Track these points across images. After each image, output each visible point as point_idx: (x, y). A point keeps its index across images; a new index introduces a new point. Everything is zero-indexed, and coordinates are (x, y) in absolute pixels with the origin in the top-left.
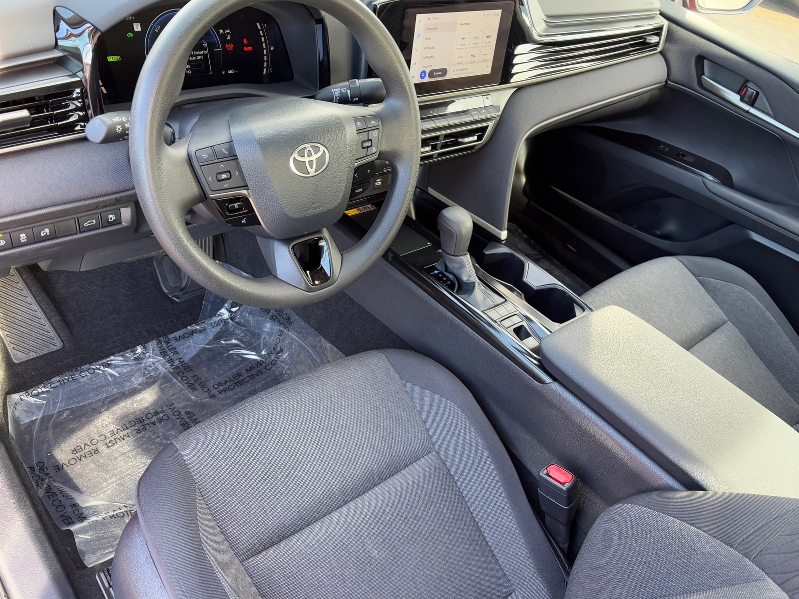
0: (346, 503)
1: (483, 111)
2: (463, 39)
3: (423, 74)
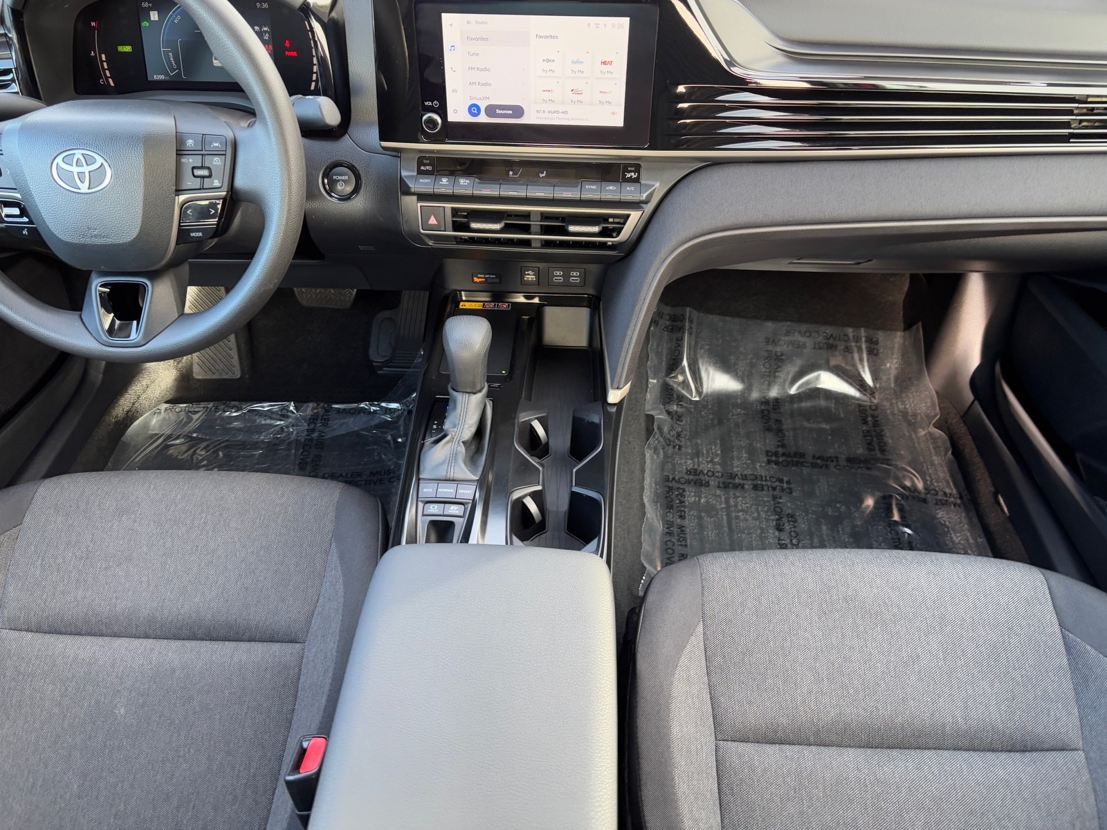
0: (147, 637)
1: (611, 188)
2: (548, 61)
3: (474, 109)
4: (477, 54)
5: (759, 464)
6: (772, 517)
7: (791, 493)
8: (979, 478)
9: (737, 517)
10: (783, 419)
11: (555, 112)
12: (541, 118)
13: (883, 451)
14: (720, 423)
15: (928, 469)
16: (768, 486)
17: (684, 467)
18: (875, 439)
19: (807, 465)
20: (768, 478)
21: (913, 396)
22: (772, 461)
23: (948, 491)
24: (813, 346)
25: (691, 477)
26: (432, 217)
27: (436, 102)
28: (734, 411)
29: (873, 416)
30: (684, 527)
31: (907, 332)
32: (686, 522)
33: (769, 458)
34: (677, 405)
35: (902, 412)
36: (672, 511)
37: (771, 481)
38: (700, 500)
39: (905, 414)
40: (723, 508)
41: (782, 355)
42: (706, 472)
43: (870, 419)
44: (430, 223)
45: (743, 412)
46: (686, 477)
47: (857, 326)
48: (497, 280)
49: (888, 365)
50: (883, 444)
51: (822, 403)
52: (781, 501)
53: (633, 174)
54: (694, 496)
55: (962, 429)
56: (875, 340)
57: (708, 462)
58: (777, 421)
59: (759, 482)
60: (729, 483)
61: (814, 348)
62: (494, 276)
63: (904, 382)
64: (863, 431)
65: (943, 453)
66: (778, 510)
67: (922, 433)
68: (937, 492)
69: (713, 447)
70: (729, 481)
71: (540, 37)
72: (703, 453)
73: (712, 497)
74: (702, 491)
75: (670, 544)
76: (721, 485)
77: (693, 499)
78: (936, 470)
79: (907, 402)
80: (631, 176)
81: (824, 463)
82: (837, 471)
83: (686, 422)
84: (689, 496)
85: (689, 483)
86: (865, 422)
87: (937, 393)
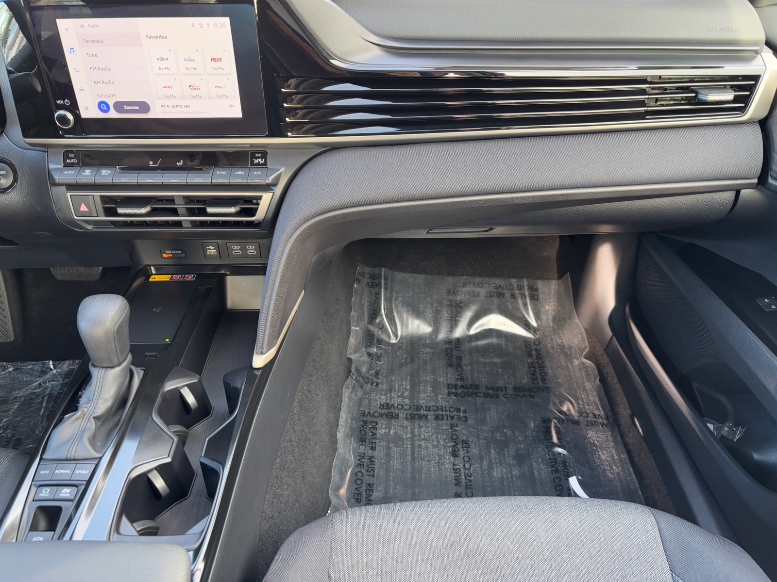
1: (240, 173)
2: (162, 59)
3: (103, 106)
4: (96, 55)
5: (441, 396)
6: (449, 444)
7: (466, 421)
8: (619, 402)
9: (420, 446)
10: (463, 356)
11: (178, 106)
12: (166, 112)
13: (544, 380)
14: (412, 361)
15: (580, 394)
16: (447, 415)
17: (379, 402)
18: (538, 370)
19: (481, 395)
20: (448, 408)
21: (568, 333)
22: (452, 393)
23: (597, 413)
24: (485, 295)
25: (384, 411)
26: (83, 204)
27: (66, 100)
28: (424, 350)
29: (537, 350)
30: (374, 457)
31: (560, 281)
32: (376, 453)
33: (450, 390)
34: (377, 347)
35: (560, 346)
36: (364, 443)
37: (450, 411)
38: (389, 431)
39: (562, 347)
40: (409, 438)
41: (461, 303)
42: (396, 405)
43: (534, 352)
44: (81, 210)
45: (431, 351)
46: (379, 411)
47: (520, 277)
48: (183, 255)
49: (547, 307)
50: (544, 374)
51: (493, 340)
52: (457, 428)
53: (260, 160)
54: (385, 428)
55: (605, 360)
56: (535, 287)
57: (398, 397)
58: (458, 357)
59: (440, 412)
60: (416, 415)
61: (486, 296)
62: (180, 252)
63: (560, 321)
64: (528, 363)
65: (593, 380)
66: (455, 437)
67: (576, 362)
68: (588, 414)
69: (404, 383)
70: (415, 412)
71: (150, 37)
72: (395, 388)
73: (401, 428)
74: (392, 423)
75: (360, 475)
76: (409, 417)
77: (383, 431)
78: (588, 395)
79: (563, 338)
80: (259, 162)
81: (495, 393)
82: (505, 400)
83: (384, 361)
84: (381, 428)
85: (382, 416)
86: (530, 356)
87: (586, 330)
